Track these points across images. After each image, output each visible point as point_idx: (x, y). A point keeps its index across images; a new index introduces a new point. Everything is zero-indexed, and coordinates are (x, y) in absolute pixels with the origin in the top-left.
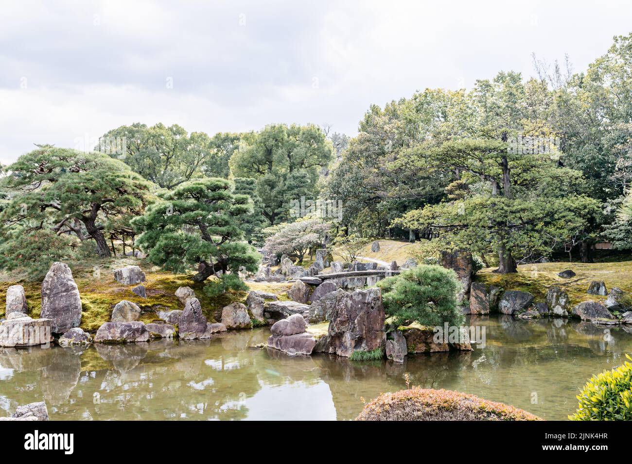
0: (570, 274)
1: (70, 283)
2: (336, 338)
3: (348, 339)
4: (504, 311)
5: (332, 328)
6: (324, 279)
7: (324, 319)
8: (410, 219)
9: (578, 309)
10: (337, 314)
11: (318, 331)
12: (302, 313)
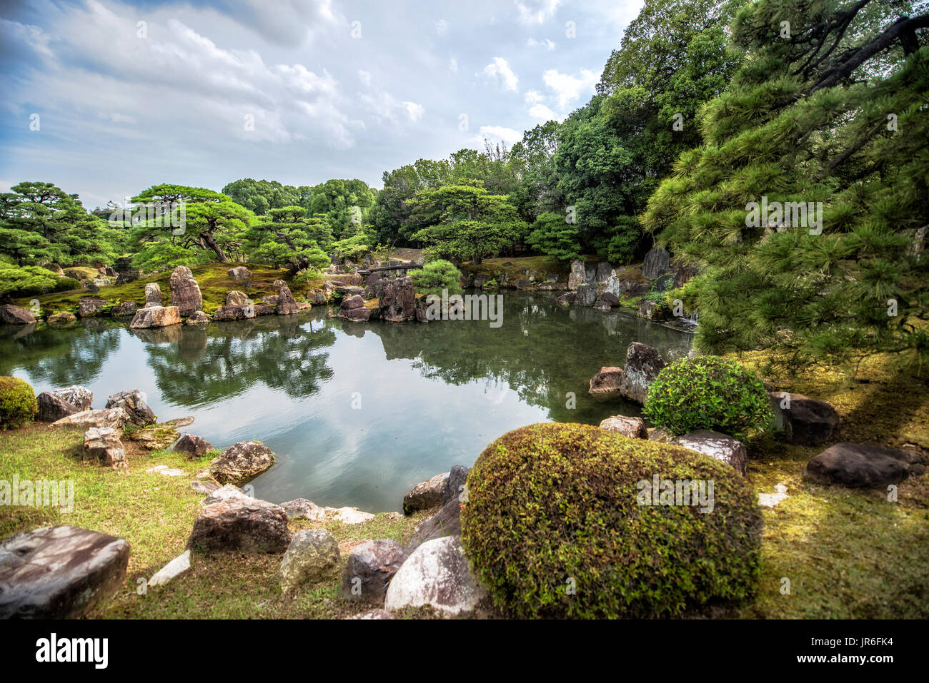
0: (509, 264)
1: (191, 280)
2: (384, 309)
3: (392, 309)
4: (476, 285)
5: (381, 303)
6: (372, 271)
7: (374, 297)
8: (421, 234)
9: (515, 283)
10: (384, 295)
11: (370, 305)
12: (360, 293)
